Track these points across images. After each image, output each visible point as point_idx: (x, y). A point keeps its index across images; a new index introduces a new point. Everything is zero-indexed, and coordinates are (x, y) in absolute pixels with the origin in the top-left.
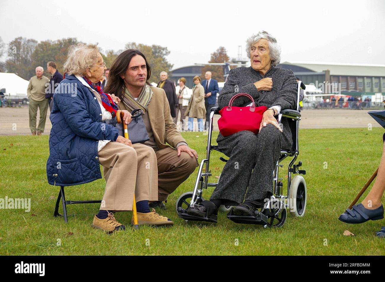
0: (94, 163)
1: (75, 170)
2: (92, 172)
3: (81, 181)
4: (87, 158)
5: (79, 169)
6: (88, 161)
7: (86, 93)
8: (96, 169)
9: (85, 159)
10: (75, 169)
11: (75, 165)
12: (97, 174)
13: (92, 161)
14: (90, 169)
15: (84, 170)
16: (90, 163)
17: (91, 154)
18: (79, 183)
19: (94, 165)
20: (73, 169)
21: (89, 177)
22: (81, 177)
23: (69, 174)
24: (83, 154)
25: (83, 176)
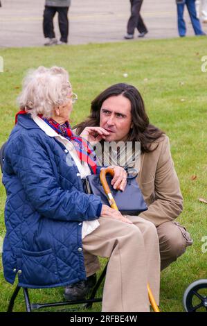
0: (76, 257)
1: (48, 266)
2: (72, 270)
3: (56, 283)
4: (66, 249)
5: (54, 265)
6: (67, 254)
7: (52, 148)
8: (78, 266)
9: (64, 251)
10: (47, 264)
11: (48, 259)
12: (79, 274)
13: (72, 254)
14: (70, 265)
15: (61, 266)
16: (70, 257)
17: (72, 244)
18: (53, 286)
19: (76, 261)
20: (44, 265)
21: (67, 277)
22: (57, 277)
23: (40, 272)
24: (60, 244)
25: (60, 275)
